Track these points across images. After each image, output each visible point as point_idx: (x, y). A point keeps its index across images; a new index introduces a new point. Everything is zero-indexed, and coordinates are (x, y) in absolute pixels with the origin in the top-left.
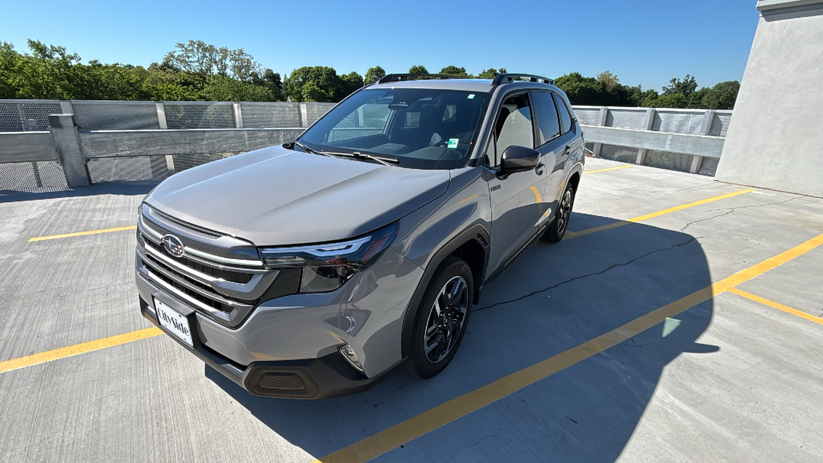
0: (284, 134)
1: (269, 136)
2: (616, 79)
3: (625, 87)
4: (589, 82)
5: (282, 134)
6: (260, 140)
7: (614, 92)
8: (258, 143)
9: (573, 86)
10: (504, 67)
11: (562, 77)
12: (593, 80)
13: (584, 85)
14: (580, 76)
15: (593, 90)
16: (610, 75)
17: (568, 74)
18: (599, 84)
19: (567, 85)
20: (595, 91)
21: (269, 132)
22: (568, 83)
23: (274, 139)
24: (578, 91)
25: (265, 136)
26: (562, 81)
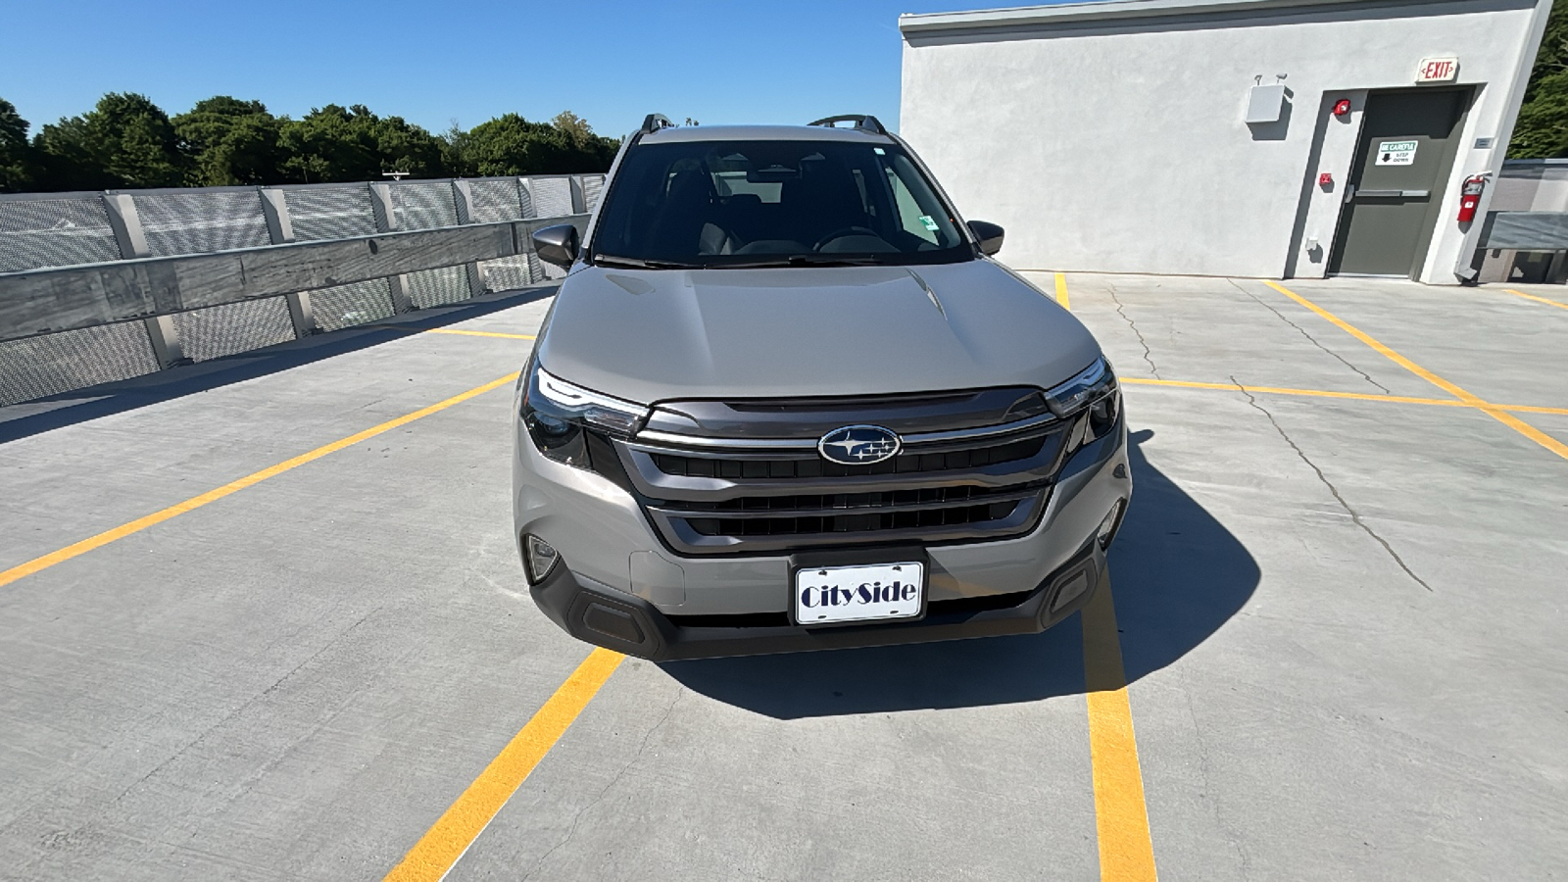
0: (103, 280)
1: (57, 289)
2: (586, 126)
3: (603, 139)
4: (542, 131)
5: (98, 278)
6: (30, 304)
7: (588, 149)
8: (25, 312)
9: (515, 140)
10: (363, 103)
11: (489, 124)
12: (547, 127)
13: (534, 137)
14: (522, 121)
15: (552, 146)
16: (574, 118)
17: (500, 117)
18: (559, 135)
19: (505, 138)
20: (556, 147)
21: (56, 280)
22: (504, 134)
23: (76, 297)
24: (527, 149)
25: (44, 289)
26: (491, 131)
